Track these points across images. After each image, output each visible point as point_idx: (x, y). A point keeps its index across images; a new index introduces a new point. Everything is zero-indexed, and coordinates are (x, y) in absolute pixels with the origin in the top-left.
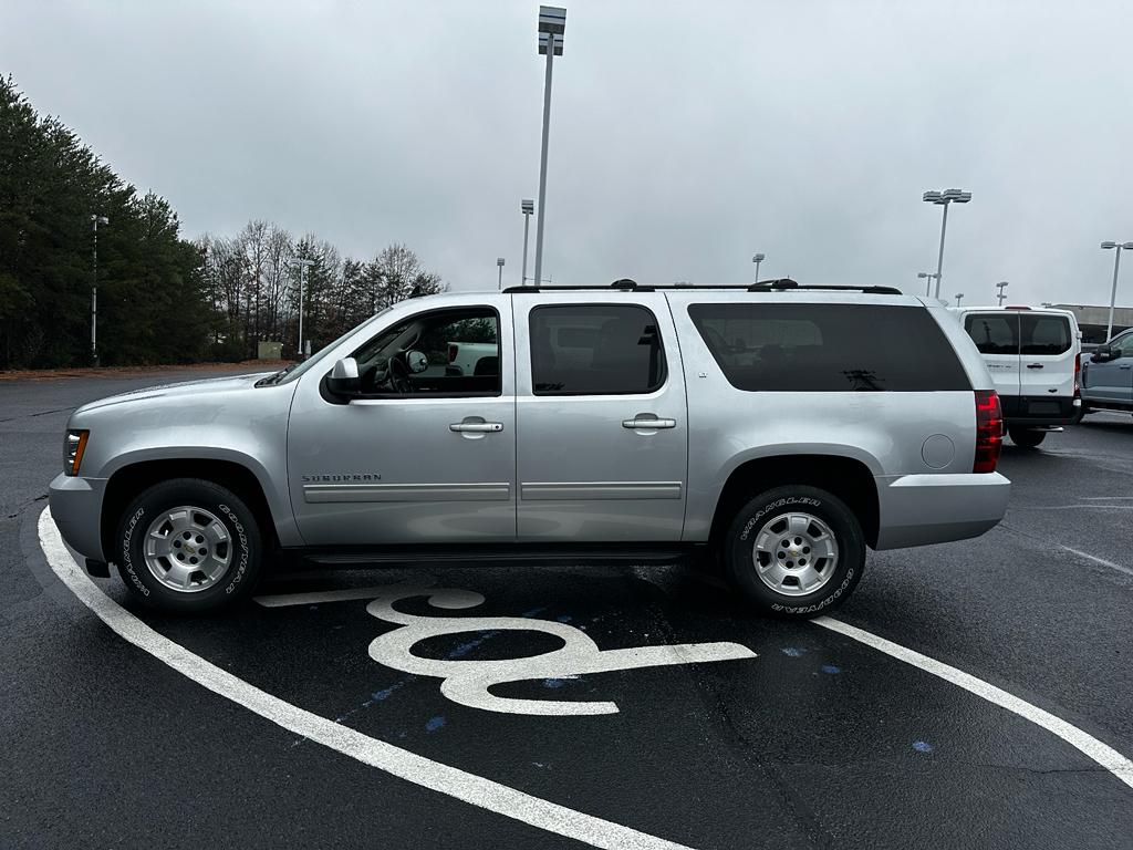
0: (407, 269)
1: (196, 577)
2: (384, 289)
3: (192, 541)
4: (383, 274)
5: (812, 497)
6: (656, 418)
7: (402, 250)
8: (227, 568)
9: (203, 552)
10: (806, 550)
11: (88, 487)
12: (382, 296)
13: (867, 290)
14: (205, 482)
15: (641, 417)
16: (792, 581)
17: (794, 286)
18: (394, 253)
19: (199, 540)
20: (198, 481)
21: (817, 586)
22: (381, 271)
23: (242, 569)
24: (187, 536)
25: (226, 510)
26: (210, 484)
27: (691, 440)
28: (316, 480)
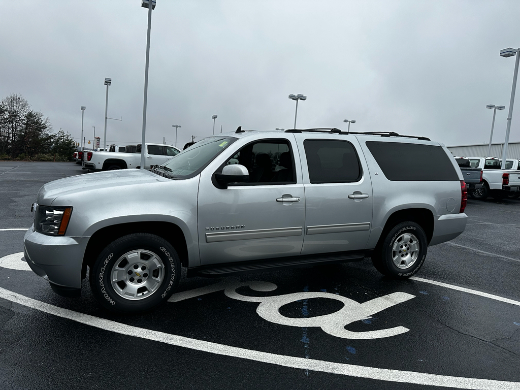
0: (22, 108)
1: (141, 290)
2: (7, 119)
3: (139, 270)
4: (6, 110)
5: (414, 226)
6: (360, 193)
7: (19, 98)
8: (160, 283)
9: (145, 275)
10: (408, 249)
11: (76, 243)
12: (5, 123)
13: (419, 138)
14: (150, 235)
15: (355, 193)
16: (403, 262)
17: (397, 135)
18: (13, 100)
19: (143, 268)
20: (146, 235)
21: (412, 263)
22: (5, 109)
23: (171, 283)
24: (136, 267)
25: (164, 250)
26: (153, 236)
27: (374, 203)
28: (212, 230)
